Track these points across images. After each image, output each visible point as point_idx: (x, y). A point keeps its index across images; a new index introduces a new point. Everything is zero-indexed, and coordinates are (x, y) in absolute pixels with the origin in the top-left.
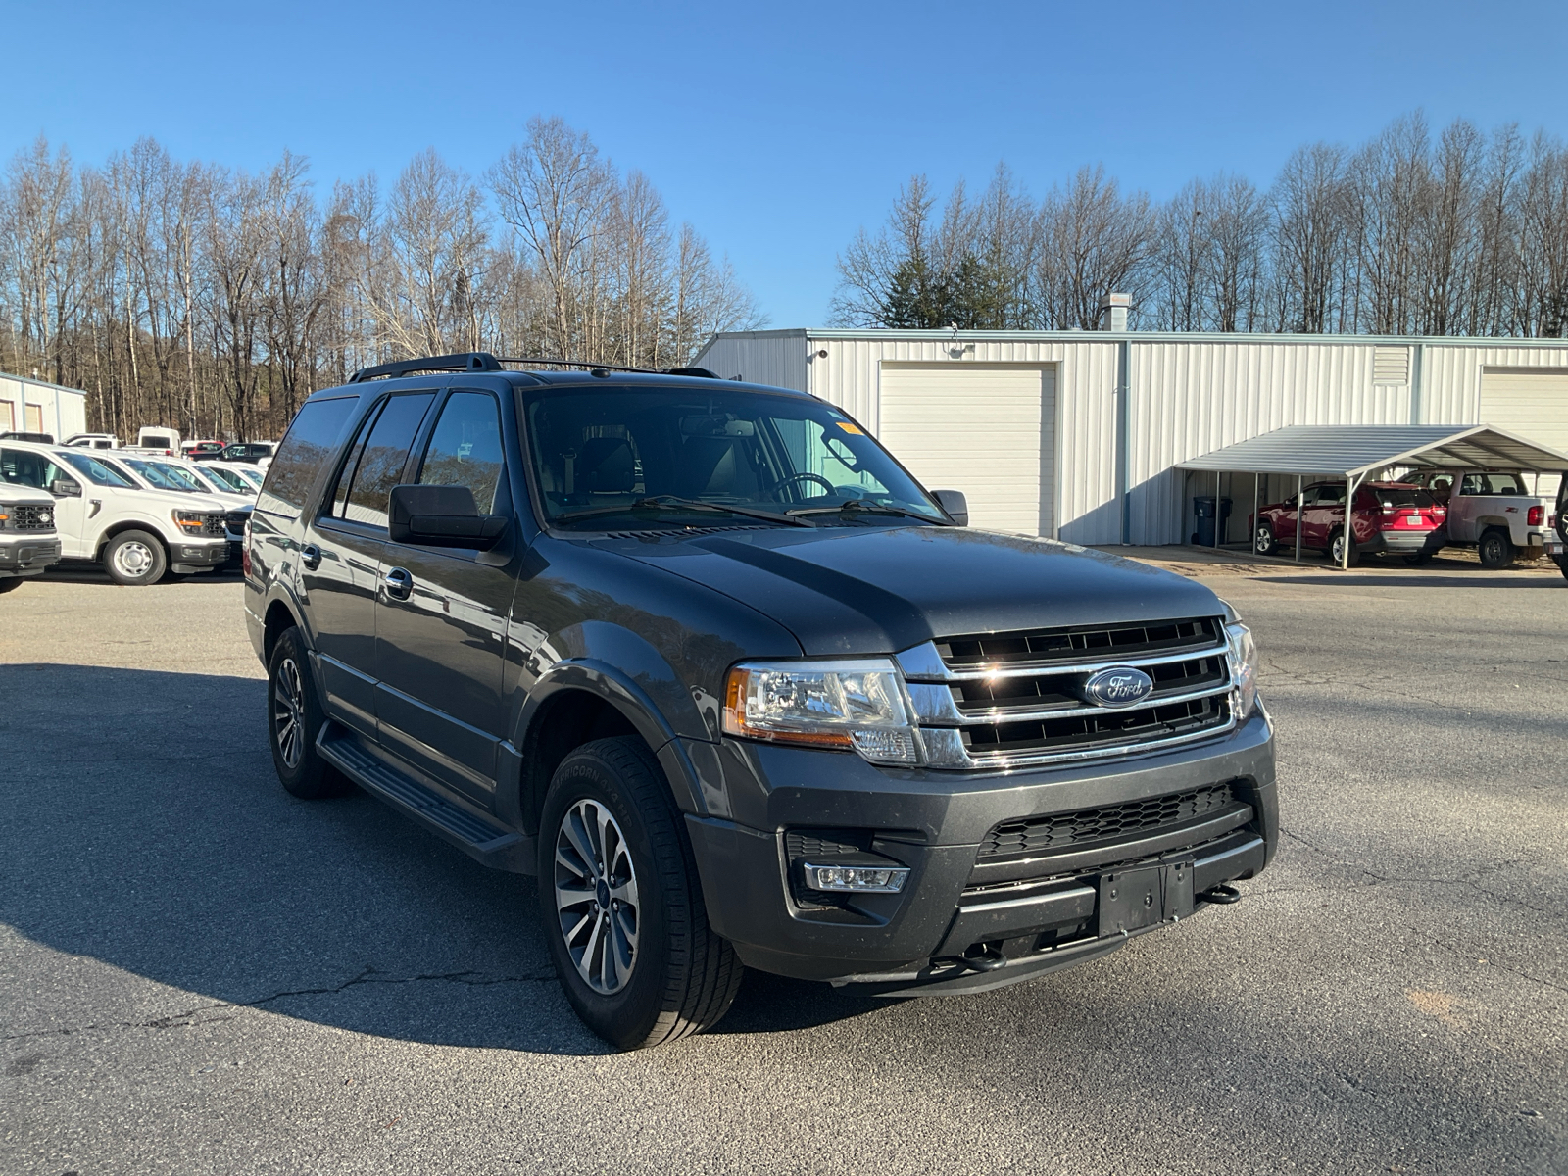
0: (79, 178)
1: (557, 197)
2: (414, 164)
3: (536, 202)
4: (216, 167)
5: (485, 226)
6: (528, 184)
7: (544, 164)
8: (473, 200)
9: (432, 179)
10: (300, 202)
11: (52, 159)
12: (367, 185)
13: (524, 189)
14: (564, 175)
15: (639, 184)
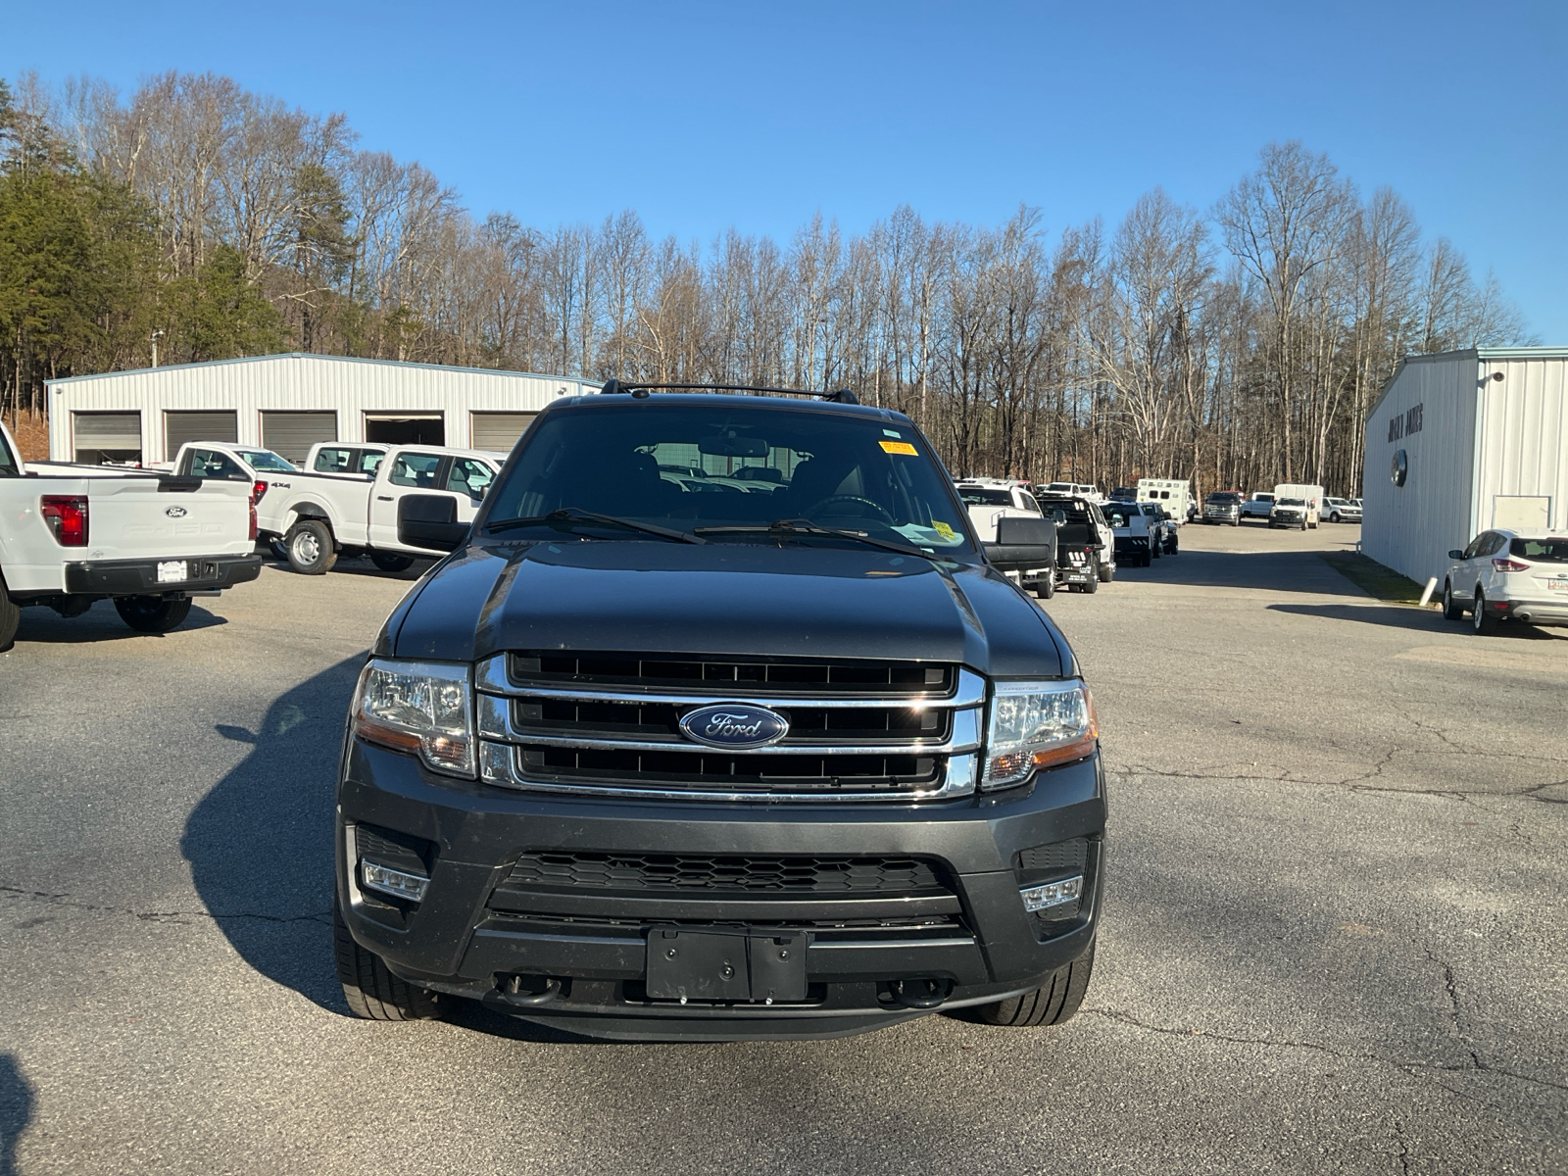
0: (848, 246)
1: (1288, 223)
2: (1141, 205)
3: (1265, 231)
4: (960, 226)
5: (1209, 259)
6: (1259, 213)
7: (1276, 191)
8: (1198, 233)
9: (1156, 218)
10: (1032, 251)
11: (825, 233)
12: (1093, 230)
13: (1253, 220)
14: (1297, 200)
15: (1386, 204)
